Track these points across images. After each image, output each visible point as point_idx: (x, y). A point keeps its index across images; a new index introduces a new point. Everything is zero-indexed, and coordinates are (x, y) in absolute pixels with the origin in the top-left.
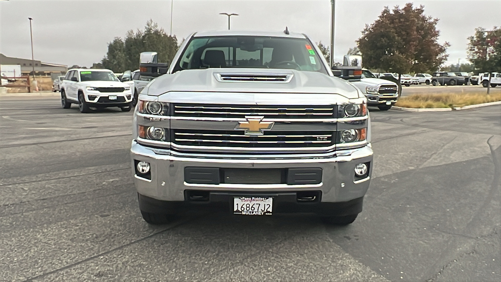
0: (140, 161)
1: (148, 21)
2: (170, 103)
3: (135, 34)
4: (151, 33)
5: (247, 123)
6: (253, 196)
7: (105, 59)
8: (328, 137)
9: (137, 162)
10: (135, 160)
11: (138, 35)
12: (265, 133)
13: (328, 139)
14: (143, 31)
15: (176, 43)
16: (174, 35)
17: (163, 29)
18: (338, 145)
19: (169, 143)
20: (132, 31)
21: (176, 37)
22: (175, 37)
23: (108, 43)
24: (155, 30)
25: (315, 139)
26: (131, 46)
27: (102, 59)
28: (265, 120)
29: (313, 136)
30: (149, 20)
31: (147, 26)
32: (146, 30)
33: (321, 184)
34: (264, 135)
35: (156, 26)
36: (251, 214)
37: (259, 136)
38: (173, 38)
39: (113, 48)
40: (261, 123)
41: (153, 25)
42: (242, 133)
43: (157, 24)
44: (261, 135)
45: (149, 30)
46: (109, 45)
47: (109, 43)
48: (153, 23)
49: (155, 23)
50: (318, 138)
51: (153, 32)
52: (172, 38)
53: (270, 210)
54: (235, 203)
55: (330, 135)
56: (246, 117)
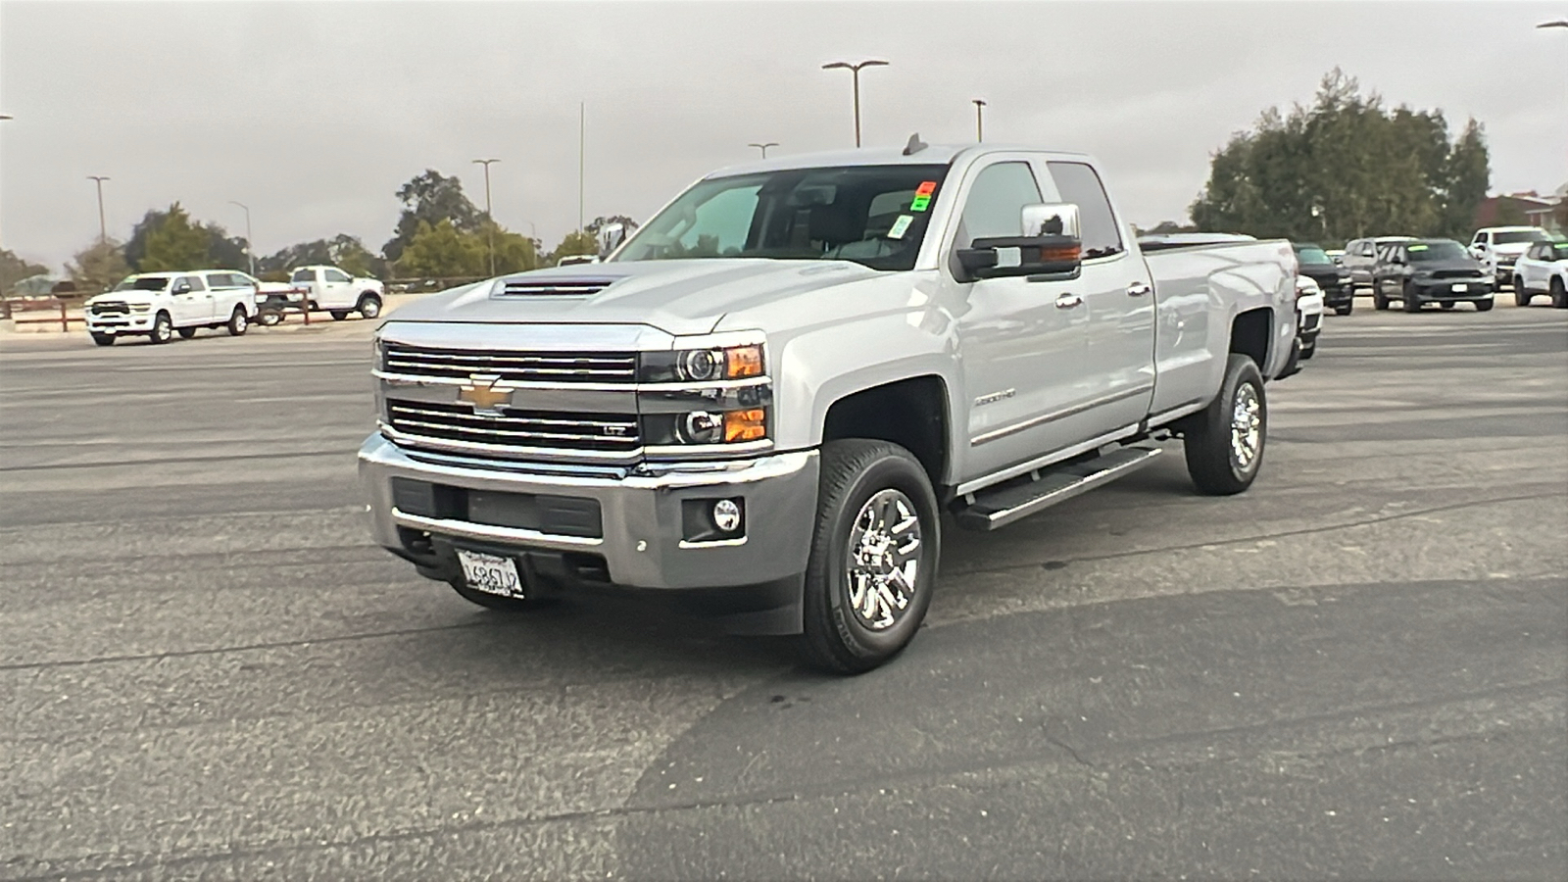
1: (1327, 75)
3: (1284, 120)
4: (1337, 113)
5: (474, 389)
7: (1199, 203)
8: (626, 428)
11: (1296, 122)
12: (508, 413)
13: (628, 432)
14: (1311, 104)
15: (1443, 136)
16: (1437, 110)
17: (1377, 95)
18: (649, 450)
20: (1275, 110)
21: (1444, 116)
22: (1440, 118)
23: (1212, 155)
24: (1349, 100)
25: (600, 431)
26: (1269, 157)
27: (1191, 203)
28: (499, 383)
29: (595, 424)
30: (1330, 69)
31: (1322, 90)
32: (1319, 102)
33: (601, 539)
34: (503, 417)
35: (1354, 88)
38: (1434, 121)
39: (1224, 169)
40: (493, 390)
41: (1341, 85)
42: (469, 410)
43: (1355, 79)
44: (501, 417)
45: (1329, 103)
46: (1213, 159)
47: (1215, 152)
48: (1342, 78)
49: (1350, 78)
50: (604, 428)
51: (1341, 107)
52: (1428, 119)
53: (519, 588)
54: (463, 564)
55: (631, 425)
56: (473, 376)
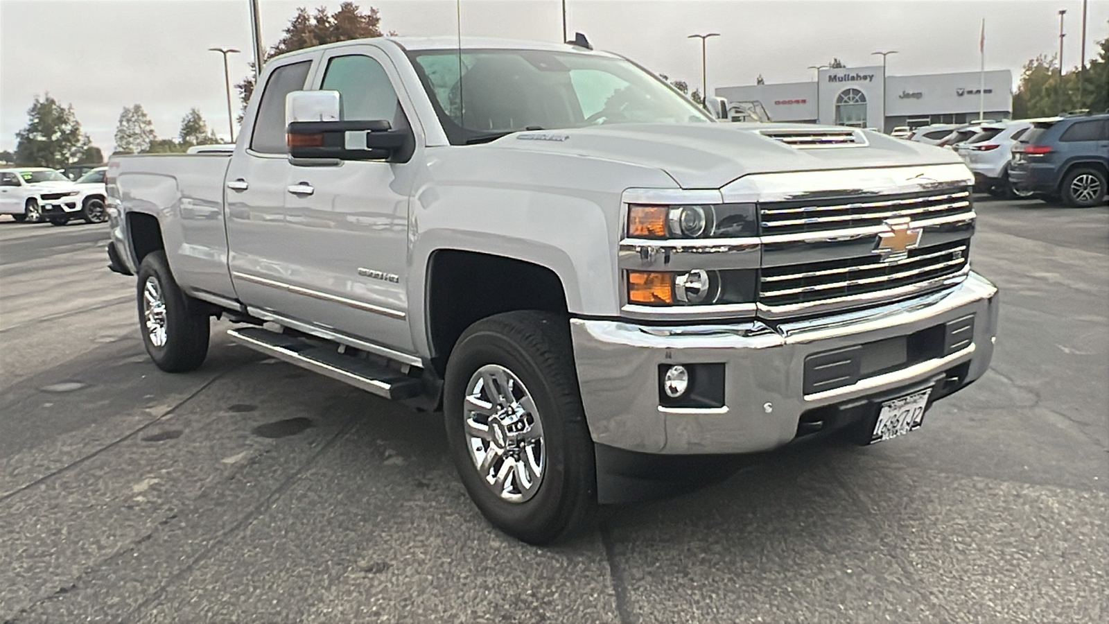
0: (668, 367)
2: (756, 204)
5: (892, 234)
8: (962, 251)
9: (663, 369)
10: (659, 366)
12: (911, 253)
13: (963, 254)
19: (752, 306)
33: (972, 346)
34: (908, 258)
36: (893, 437)
37: (899, 263)
40: (908, 232)
44: (904, 259)
50: (954, 253)
53: (918, 420)
54: (879, 420)
55: (964, 248)
56: (888, 221)
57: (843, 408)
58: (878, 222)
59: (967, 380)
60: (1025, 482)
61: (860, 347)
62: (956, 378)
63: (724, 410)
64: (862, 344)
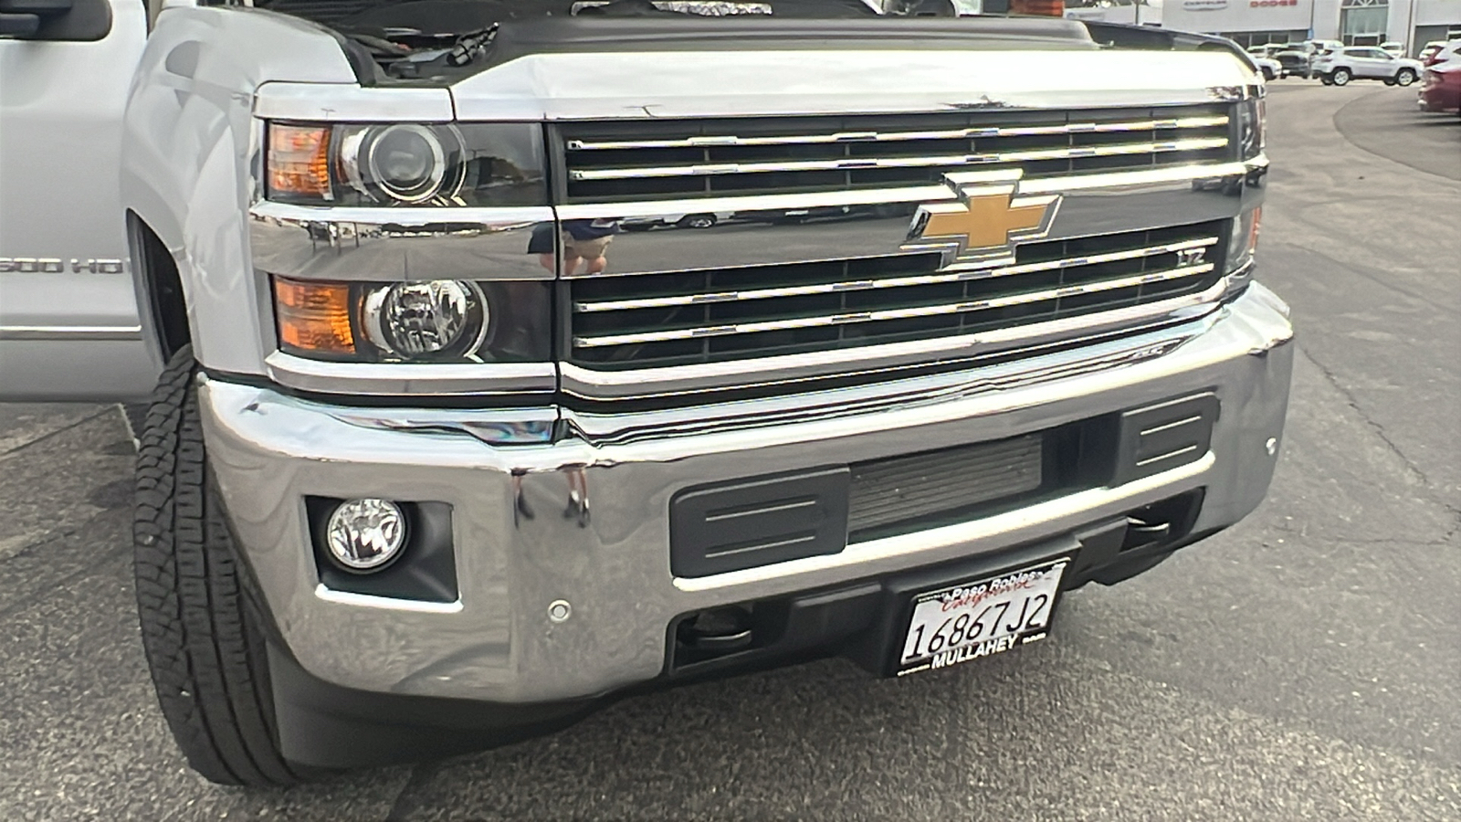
0: (337, 502)
2: (545, 124)
5: (961, 207)
6: (995, 574)
8: (1207, 247)
9: (319, 509)
10: (310, 500)
12: (1024, 254)
13: (1208, 254)
19: (547, 369)
25: (1174, 261)
28: (1027, 186)
29: (1170, 248)
33: (1209, 459)
34: (1017, 264)
36: (969, 656)
37: (995, 273)
40: (1016, 203)
42: (928, 262)
44: (1007, 265)
50: (1180, 254)
53: (1041, 620)
54: (915, 625)
55: (1213, 240)
56: (956, 177)
57: (804, 603)
58: (932, 176)
59: (1200, 526)
60: (1334, 734)
61: (848, 470)
62: (1165, 526)
63: (456, 607)
64: (850, 465)
